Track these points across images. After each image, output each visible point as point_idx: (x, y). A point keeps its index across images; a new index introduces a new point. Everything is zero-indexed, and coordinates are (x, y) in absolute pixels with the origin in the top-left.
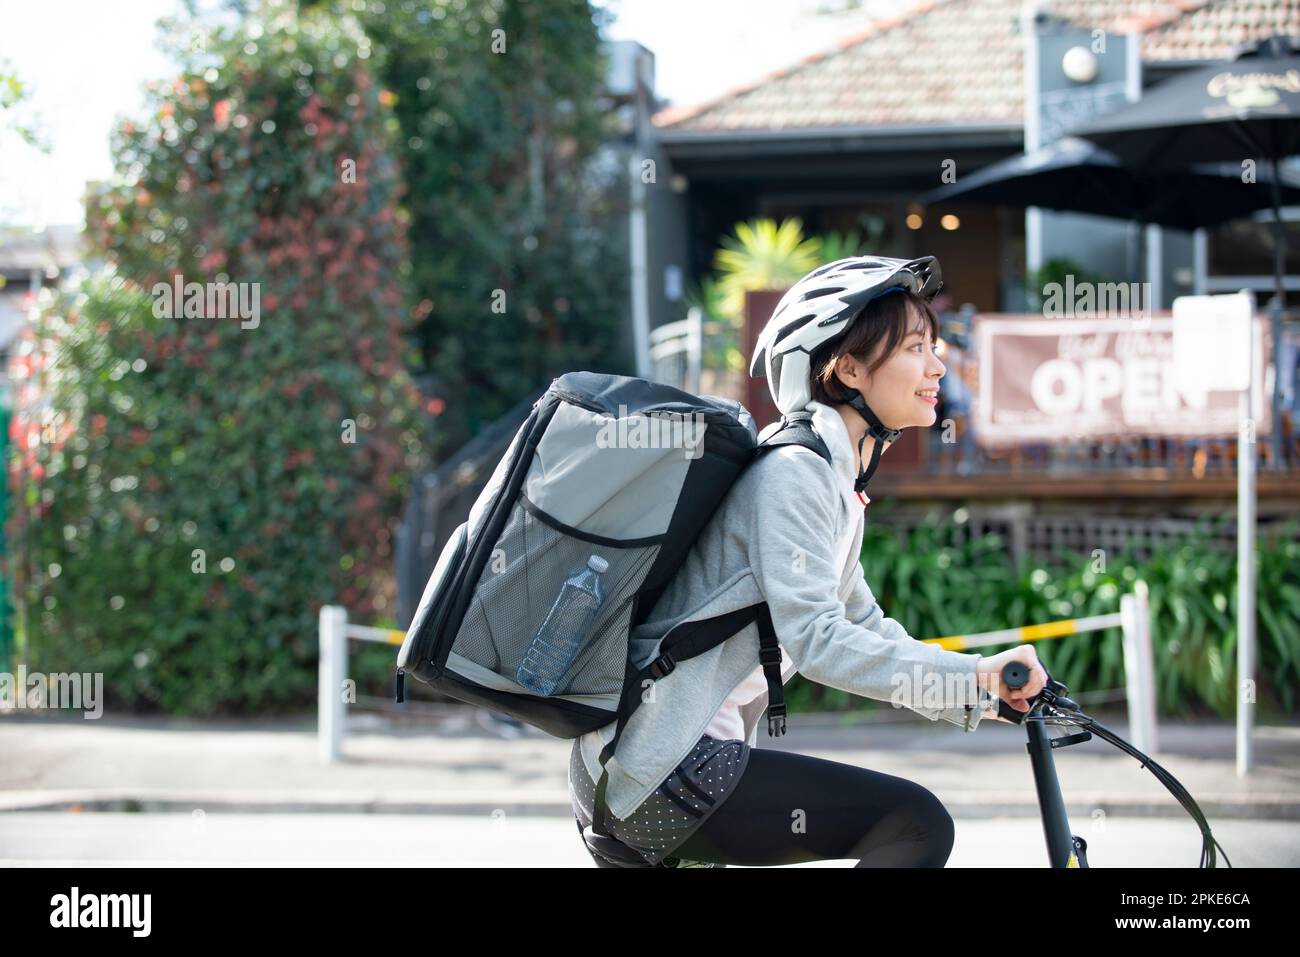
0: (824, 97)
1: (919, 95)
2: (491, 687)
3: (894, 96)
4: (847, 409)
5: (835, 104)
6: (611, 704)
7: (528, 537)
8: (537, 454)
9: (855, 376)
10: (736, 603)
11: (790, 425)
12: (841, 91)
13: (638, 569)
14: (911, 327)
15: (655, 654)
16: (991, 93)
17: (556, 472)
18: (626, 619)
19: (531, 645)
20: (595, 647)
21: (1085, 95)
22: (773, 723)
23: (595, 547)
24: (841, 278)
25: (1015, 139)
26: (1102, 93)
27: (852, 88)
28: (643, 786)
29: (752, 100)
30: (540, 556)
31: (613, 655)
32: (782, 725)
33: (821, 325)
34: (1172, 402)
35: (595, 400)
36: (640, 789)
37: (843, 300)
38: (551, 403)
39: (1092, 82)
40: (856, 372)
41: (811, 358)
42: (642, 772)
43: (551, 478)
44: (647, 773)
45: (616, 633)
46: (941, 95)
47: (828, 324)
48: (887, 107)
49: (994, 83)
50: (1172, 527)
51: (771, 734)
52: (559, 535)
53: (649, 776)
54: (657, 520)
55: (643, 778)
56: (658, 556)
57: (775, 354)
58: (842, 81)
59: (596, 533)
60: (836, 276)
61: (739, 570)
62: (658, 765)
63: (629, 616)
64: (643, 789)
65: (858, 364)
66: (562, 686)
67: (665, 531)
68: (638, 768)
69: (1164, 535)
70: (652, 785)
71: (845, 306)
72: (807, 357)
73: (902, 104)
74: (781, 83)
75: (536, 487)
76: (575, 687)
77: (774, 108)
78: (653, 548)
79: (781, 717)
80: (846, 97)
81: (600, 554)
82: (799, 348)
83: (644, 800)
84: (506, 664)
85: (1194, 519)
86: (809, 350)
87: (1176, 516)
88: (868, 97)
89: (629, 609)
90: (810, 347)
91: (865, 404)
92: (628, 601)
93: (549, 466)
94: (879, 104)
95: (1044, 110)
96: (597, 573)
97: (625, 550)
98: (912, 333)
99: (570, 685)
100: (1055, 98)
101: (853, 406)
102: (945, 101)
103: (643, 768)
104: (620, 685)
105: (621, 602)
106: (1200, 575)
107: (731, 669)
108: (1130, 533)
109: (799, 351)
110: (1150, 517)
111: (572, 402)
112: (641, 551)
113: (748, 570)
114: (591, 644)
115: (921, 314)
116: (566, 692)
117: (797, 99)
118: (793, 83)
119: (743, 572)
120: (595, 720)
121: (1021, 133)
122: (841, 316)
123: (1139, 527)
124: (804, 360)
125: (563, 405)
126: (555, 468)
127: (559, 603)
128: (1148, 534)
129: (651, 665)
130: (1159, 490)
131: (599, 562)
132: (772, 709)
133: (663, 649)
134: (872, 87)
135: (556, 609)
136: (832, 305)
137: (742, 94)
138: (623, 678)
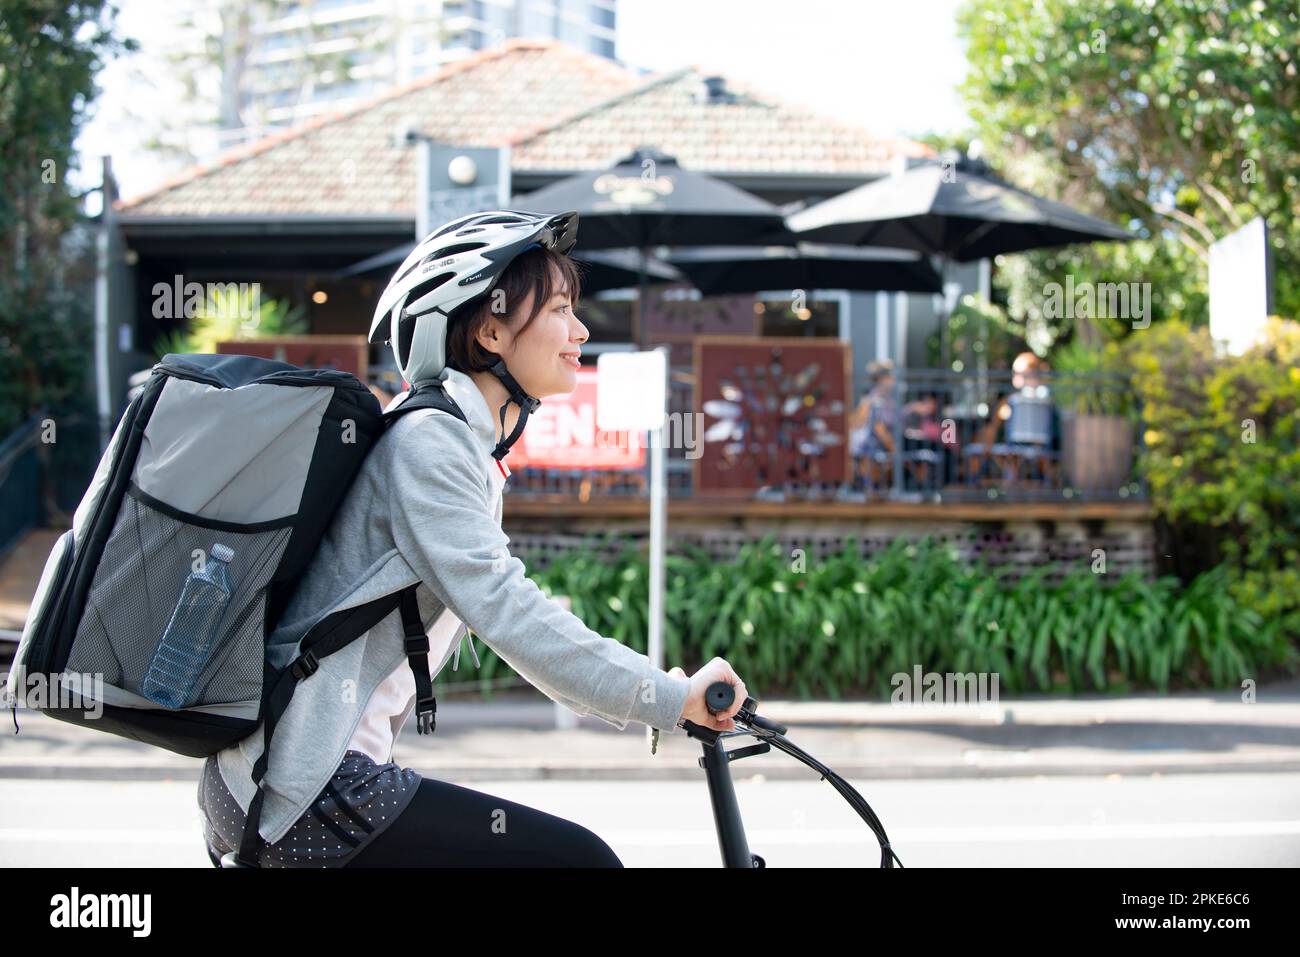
0: (242, 192)
1: (318, 192)
2: (115, 704)
3: (299, 193)
4: (486, 377)
5: (248, 198)
6: (250, 711)
7: (143, 529)
8: (146, 437)
9: (496, 339)
10: (382, 587)
11: (419, 392)
12: (254, 188)
13: (269, 555)
14: (556, 287)
15: (296, 654)
16: (374, 193)
17: (169, 455)
18: (259, 615)
19: (156, 652)
20: (228, 649)
21: (466, 195)
22: (422, 719)
23: (219, 534)
24: (483, 232)
25: (406, 229)
26: (479, 193)
27: (260, 186)
28: (294, 803)
29: (183, 193)
30: (158, 550)
31: (249, 655)
32: (431, 720)
33: (462, 283)
34: (565, 440)
35: (205, 372)
36: (291, 807)
37: (484, 255)
38: (158, 380)
39: (471, 185)
40: (497, 335)
41: (448, 320)
42: (293, 789)
43: (163, 462)
44: (298, 789)
45: (250, 631)
46: (334, 193)
47: (470, 282)
48: (292, 201)
49: (377, 185)
50: (563, 541)
51: (420, 733)
52: (178, 524)
53: (302, 792)
54: (288, 501)
55: (295, 795)
56: (290, 541)
57: (405, 316)
58: (255, 180)
59: (218, 519)
60: (475, 231)
61: (384, 553)
62: (310, 778)
63: (263, 611)
64: (293, 806)
65: (501, 325)
66: (195, 696)
67: (295, 512)
68: (287, 784)
69: (558, 548)
70: (306, 803)
71: (487, 263)
72: (446, 318)
73: (303, 199)
74: (204, 181)
75: (148, 474)
76: (211, 695)
77: (199, 200)
78: (285, 531)
79: (430, 711)
80: (260, 193)
81: (223, 542)
82: (436, 309)
83: (294, 821)
84: (130, 678)
85: (582, 535)
86: (447, 311)
87: (567, 533)
88: (276, 193)
89: (263, 603)
90: (448, 308)
91: (506, 371)
92: (260, 593)
93: (161, 449)
94: (284, 199)
95: (432, 206)
96: (224, 562)
97: (253, 536)
98: (556, 294)
99: (203, 694)
100: (442, 196)
101: (494, 374)
102: (339, 198)
103: (294, 784)
104: (259, 690)
105: (252, 594)
106: (592, 581)
107: (374, 665)
108: (530, 546)
109: (436, 313)
110: (545, 533)
111: (181, 376)
112: (272, 534)
113: (394, 551)
114: (223, 644)
115: (565, 275)
116: (200, 703)
117: (220, 193)
118: (216, 181)
119: (387, 555)
120: (234, 734)
121: (413, 224)
122: (484, 273)
123: (537, 540)
124: (440, 323)
125: (171, 381)
126: (165, 453)
127: (184, 600)
128: (544, 547)
129: (293, 664)
130: (555, 511)
131: (224, 551)
132: (421, 704)
133: (303, 649)
134: (279, 185)
135: (181, 607)
136: (472, 262)
137: (174, 188)
138: (261, 681)
